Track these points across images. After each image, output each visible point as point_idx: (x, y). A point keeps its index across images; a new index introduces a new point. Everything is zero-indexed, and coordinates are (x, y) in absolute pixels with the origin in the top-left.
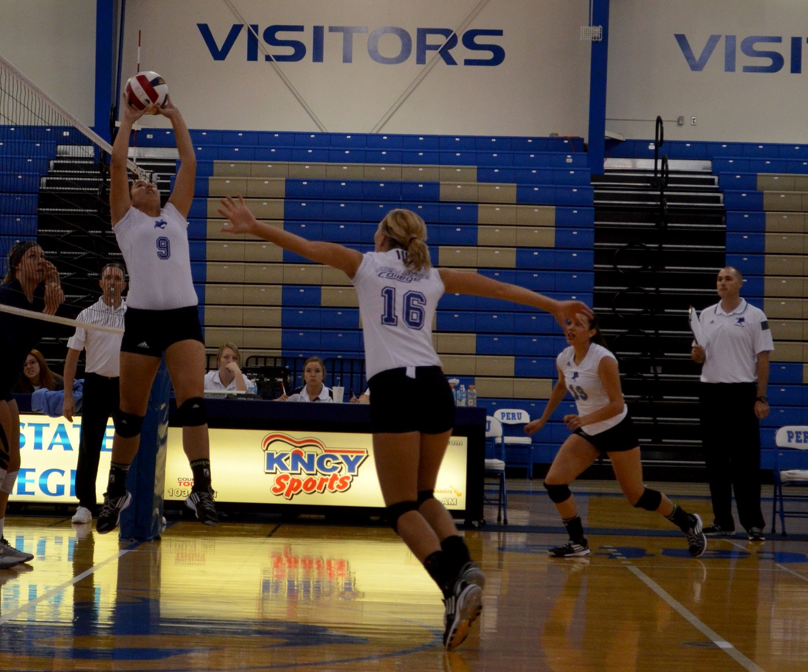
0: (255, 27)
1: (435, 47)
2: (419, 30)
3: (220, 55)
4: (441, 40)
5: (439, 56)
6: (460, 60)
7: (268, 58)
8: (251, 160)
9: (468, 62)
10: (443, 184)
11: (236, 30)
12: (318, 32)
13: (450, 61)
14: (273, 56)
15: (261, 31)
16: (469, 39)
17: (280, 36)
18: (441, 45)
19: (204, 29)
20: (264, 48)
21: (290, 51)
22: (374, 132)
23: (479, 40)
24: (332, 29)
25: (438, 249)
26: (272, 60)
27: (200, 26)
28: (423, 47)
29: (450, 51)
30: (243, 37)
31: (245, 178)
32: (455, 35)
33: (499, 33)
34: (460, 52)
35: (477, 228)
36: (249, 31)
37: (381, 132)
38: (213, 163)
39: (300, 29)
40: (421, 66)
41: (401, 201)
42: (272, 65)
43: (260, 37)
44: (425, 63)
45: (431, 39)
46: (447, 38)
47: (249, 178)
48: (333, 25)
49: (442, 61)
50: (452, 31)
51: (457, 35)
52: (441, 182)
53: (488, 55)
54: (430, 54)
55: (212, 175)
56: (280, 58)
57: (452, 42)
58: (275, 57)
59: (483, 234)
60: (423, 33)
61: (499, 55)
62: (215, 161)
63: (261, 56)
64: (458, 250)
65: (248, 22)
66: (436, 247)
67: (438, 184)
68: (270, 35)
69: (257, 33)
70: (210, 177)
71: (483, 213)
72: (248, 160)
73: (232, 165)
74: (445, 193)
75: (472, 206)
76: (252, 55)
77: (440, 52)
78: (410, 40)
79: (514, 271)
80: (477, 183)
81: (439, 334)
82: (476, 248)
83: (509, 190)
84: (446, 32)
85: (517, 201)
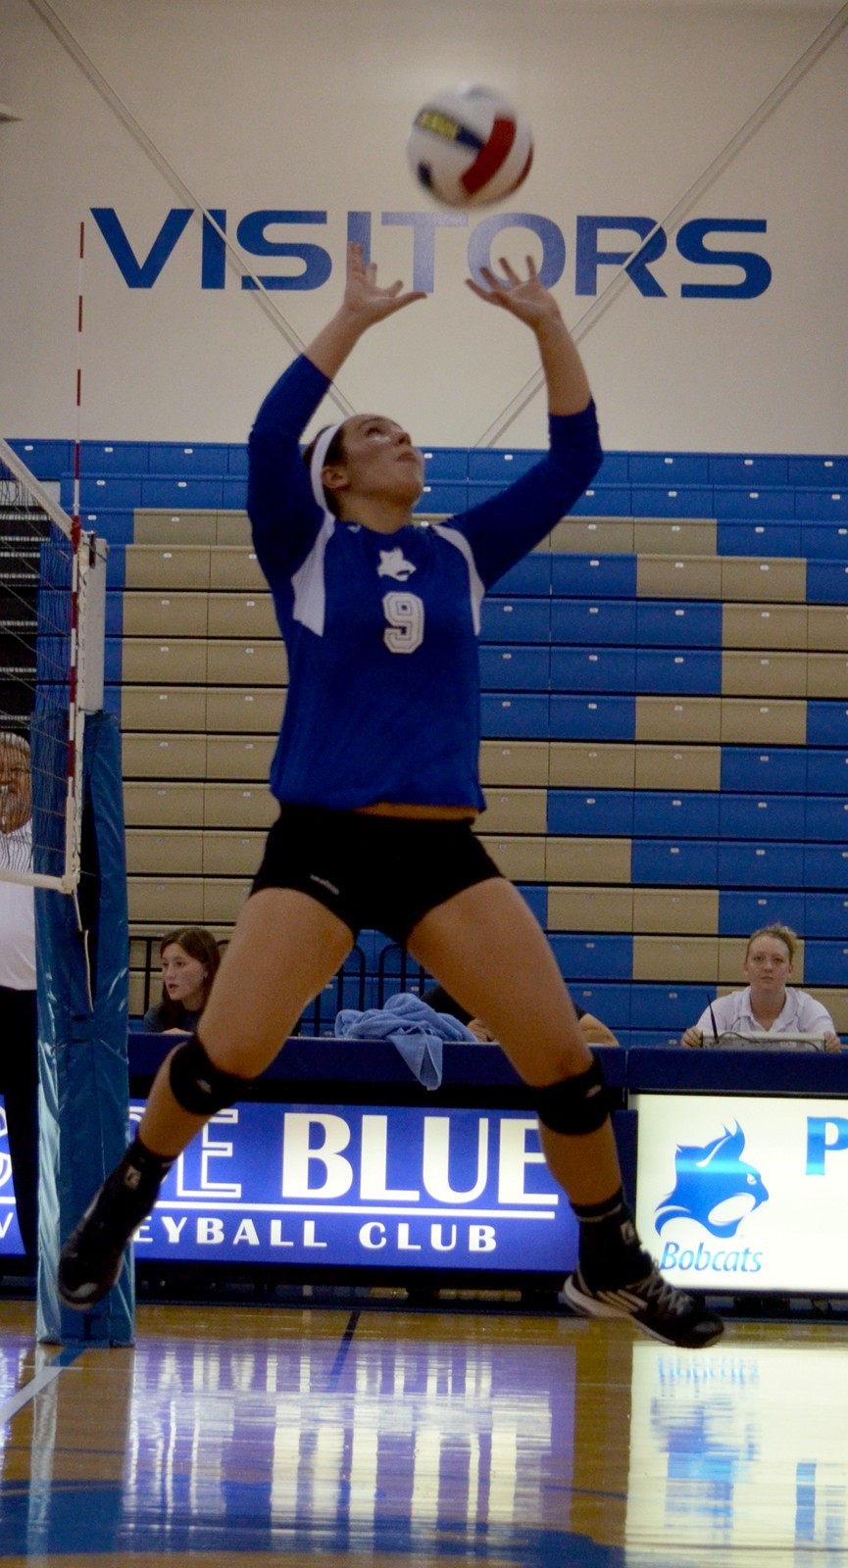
0: (220, 215)
1: (616, 258)
2: (580, 219)
3: (141, 276)
4: (631, 242)
5: (626, 276)
6: (672, 288)
7: (248, 283)
8: (217, 508)
9: (689, 291)
10: (644, 560)
11: (177, 221)
12: (358, 225)
13: (650, 287)
14: (261, 278)
15: (233, 223)
16: (691, 241)
17: (273, 233)
18: (629, 254)
19: (107, 220)
20: (239, 260)
21: (295, 267)
22: (483, 445)
23: (713, 241)
24: (387, 219)
25: (634, 702)
26: (256, 287)
27: (96, 212)
28: (590, 259)
29: (650, 266)
30: (192, 237)
31: (207, 547)
32: (661, 231)
33: (759, 226)
34: (671, 269)
35: (719, 657)
36: (206, 224)
37: (499, 445)
38: (132, 514)
39: (318, 217)
40: (587, 300)
41: (552, 597)
42: (258, 300)
43: (230, 236)
44: (595, 293)
45: (609, 241)
46: (643, 236)
47: (214, 547)
48: (390, 209)
49: (633, 290)
50: (654, 223)
51: (666, 230)
52: (639, 556)
53: (736, 275)
54: (605, 273)
55: (131, 541)
56: (274, 283)
57: (656, 248)
58: (263, 279)
59: (734, 670)
60: (589, 227)
61: (758, 276)
62: (136, 510)
63: (232, 278)
64: (679, 705)
65: (203, 205)
66: (629, 698)
67: (634, 559)
68: (252, 231)
69: (223, 228)
70: (128, 546)
71: (734, 624)
72: (212, 508)
73: (175, 517)
74: (649, 579)
75: (709, 607)
76: (213, 277)
77: (628, 269)
78: (561, 244)
79: (805, 751)
80: (720, 558)
81: (637, 890)
82: (718, 700)
83: (789, 573)
84: (641, 225)
85: (808, 596)
